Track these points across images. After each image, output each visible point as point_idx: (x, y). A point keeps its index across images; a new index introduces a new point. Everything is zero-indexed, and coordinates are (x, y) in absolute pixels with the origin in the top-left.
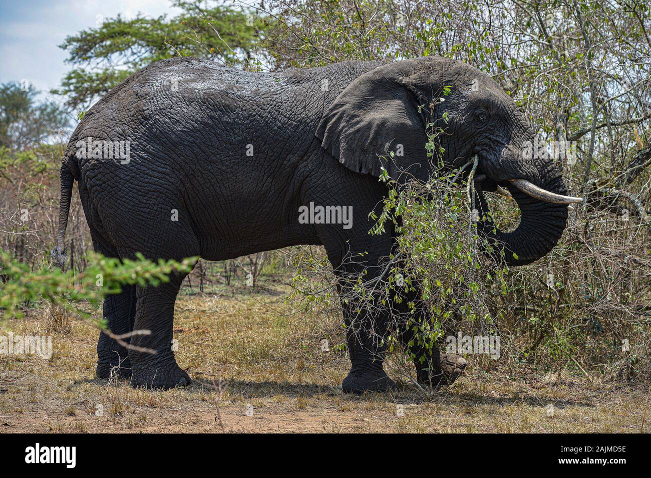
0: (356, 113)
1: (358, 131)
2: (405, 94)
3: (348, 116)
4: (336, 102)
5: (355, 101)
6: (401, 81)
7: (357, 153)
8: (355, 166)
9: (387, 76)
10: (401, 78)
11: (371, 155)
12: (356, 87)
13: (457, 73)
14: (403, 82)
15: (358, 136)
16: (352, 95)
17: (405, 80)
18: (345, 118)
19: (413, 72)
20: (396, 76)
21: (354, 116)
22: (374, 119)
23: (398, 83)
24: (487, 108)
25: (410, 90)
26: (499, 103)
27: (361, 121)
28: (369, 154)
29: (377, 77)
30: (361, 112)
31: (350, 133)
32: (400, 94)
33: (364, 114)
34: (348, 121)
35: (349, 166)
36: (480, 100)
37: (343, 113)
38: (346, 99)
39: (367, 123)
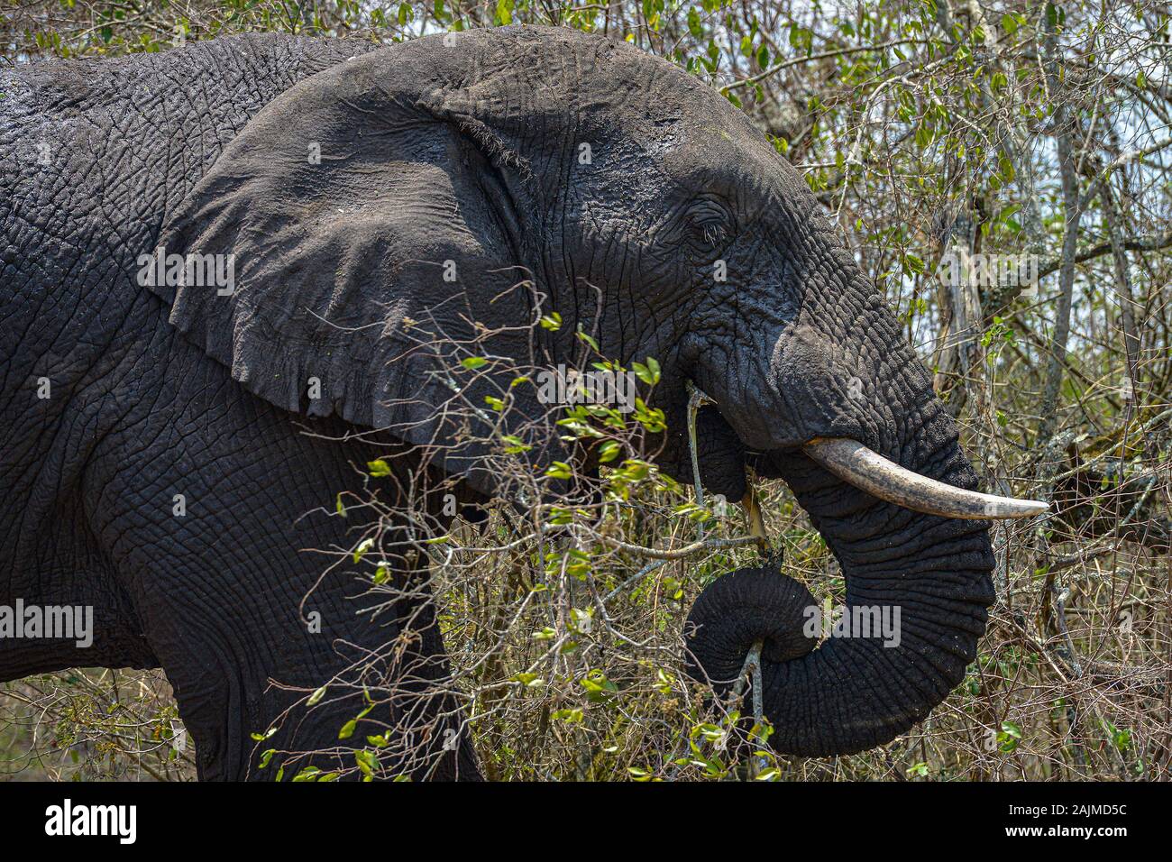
0: (287, 210)
1: (295, 269)
2: (451, 147)
3: (257, 219)
4: (215, 171)
5: (283, 168)
6: (439, 102)
7: (293, 347)
8: (286, 391)
9: (389, 87)
10: (437, 92)
11: (340, 352)
12: (283, 122)
13: (625, 82)
14: (446, 106)
15: (295, 286)
16: (272, 147)
17: (451, 100)
18: (249, 227)
19: (478, 74)
20: (421, 87)
21: (278, 220)
22: (349, 230)
23: (429, 111)
24: (726, 199)
25: (467, 134)
26: (765, 183)
27: (305, 235)
28: (333, 349)
29: (357, 88)
30: (303, 207)
31: (267, 279)
32: (436, 148)
33: (315, 213)
34: (258, 237)
35: (263, 391)
36: (705, 170)
37: (242, 208)
38: (249, 162)
39: (324, 243)
